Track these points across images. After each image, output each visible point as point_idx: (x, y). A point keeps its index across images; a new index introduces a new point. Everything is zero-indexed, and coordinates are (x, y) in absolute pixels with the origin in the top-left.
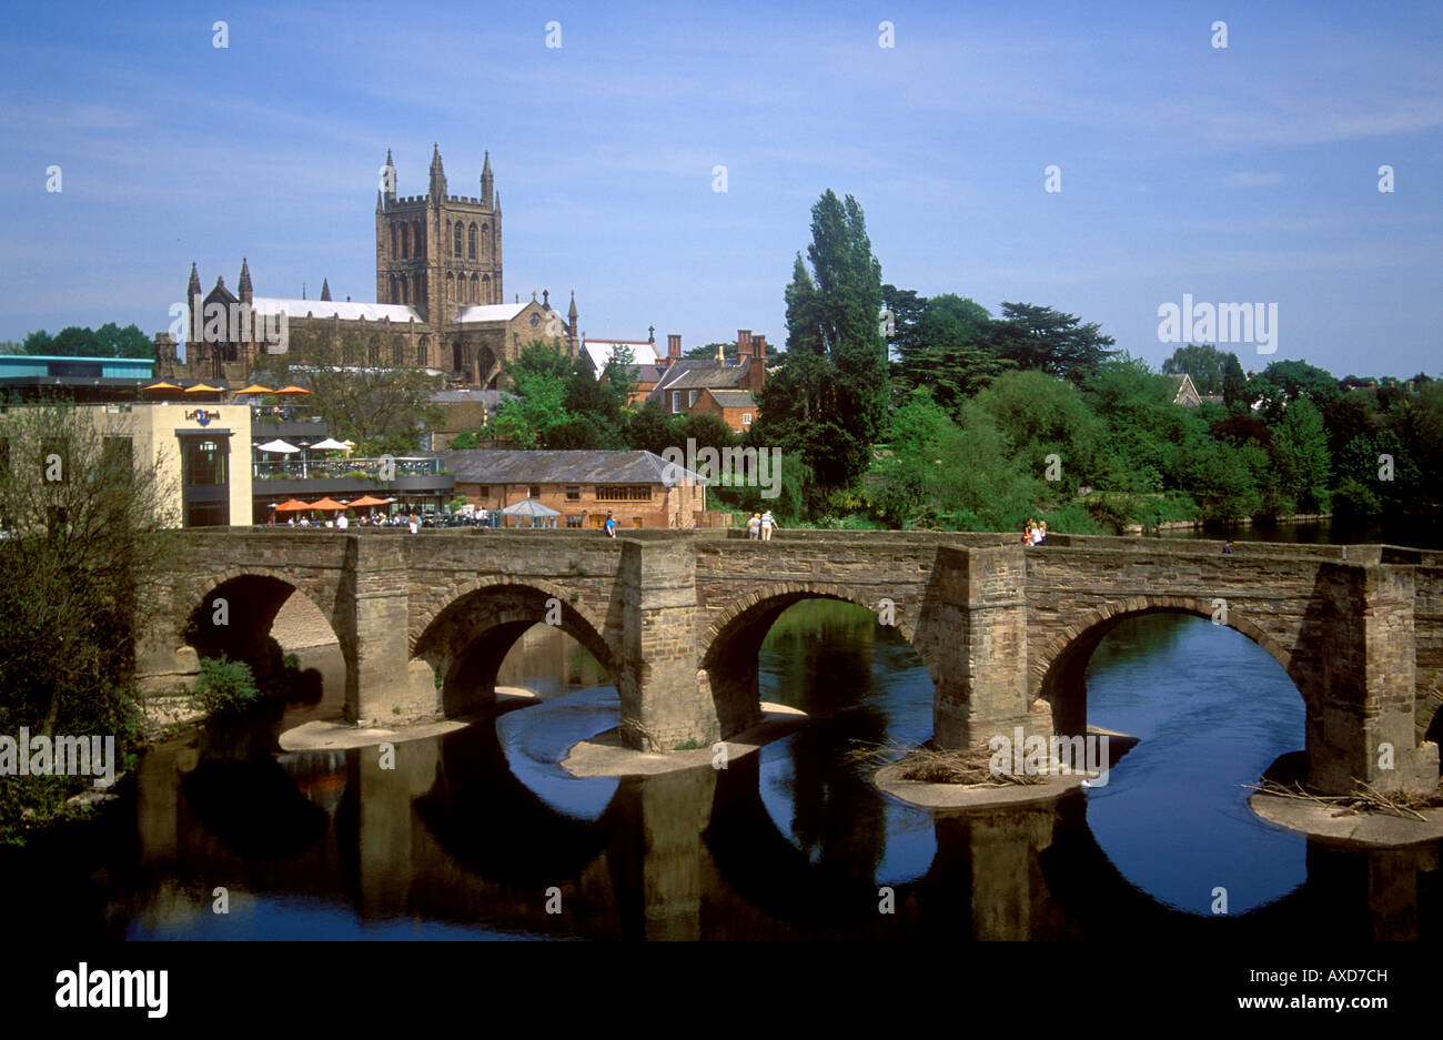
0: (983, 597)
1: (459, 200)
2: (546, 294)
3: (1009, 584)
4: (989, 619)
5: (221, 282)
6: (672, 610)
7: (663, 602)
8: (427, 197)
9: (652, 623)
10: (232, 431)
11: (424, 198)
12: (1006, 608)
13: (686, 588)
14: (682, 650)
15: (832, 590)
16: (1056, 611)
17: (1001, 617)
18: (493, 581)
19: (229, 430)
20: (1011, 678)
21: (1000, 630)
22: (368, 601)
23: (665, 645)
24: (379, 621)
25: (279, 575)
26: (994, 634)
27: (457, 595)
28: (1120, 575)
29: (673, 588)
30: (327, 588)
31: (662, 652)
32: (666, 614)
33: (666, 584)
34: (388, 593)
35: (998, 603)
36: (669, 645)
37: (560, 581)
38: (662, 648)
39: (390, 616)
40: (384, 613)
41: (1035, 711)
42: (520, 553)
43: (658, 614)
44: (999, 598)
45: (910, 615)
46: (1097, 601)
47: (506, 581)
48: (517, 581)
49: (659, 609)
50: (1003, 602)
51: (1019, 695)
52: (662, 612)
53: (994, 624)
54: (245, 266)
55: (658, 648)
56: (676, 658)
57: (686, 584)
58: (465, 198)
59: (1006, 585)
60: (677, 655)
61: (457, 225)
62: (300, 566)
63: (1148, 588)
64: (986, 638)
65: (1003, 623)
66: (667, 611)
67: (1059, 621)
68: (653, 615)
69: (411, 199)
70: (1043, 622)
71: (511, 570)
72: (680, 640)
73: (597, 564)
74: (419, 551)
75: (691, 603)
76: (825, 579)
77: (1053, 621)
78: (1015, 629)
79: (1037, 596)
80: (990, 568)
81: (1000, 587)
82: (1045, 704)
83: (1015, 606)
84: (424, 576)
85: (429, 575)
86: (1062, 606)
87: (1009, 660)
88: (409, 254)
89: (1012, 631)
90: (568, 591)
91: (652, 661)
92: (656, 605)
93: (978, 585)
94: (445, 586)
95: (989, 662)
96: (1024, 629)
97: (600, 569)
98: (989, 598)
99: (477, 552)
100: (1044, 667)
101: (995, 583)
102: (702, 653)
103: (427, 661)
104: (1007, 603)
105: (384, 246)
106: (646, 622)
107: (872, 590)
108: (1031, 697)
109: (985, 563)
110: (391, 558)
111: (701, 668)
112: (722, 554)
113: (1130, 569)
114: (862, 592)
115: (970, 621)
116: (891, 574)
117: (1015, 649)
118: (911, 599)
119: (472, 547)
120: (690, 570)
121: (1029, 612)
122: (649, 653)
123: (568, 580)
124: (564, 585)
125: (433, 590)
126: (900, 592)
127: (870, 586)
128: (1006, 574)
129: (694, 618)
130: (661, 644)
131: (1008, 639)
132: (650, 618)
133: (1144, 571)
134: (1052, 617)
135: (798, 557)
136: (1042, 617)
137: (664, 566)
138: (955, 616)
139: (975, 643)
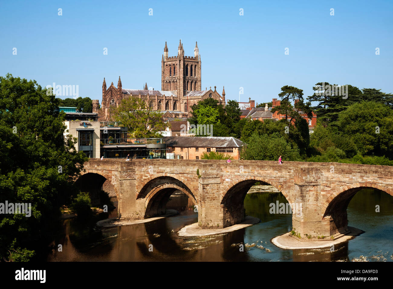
0: (306, 182)
1: (188, 57)
2: (215, 87)
3: (315, 178)
4: (308, 189)
5: (112, 84)
6: (212, 185)
7: (210, 182)
8: (177, 56)
9: (206, 189)
10: (94, 129)
11: (177, 57)
12: (314, 186)
14: (215, 197)
15: (260, 179)
16: (330, 187)
17: (312, 189)
19: (93, 129)
20: (315, 208)
21: (311, 193)
22: (124, 181)
23: (210, 196)
24: (127, 187)
25: (100, 173)
26: (309, 194)
27: (150, 179)
28: (351, 176)
29: (212, 178)
30: (113, 177)
31: (209, 198)
32: (210, 186)
33: (211, 177)
34: (129, 178)
35: (311, 184)
36: (211, 196)
37: (180, 175)
38: (209, 197)
39: (130, 186)
40: (129, 185)
41: (324, 220)
42: (169, 166)
43: (208, 186)
44: (311, 183)
45: (285, 187)
46: (343, 184)
47: (164, 175)
48: (168, 175)
49: (208, 184)
50: (313, 184)
51: (318, 214)
52: (209, 185)
53: (310, 191)
54: (120, 79)
55: (208, 196)
56: (214, 200)
57: (217, 177)
58: (189, 57)
59: (314, 178)
60: (214, 199)
61: (187, 65)
62: (105, 170)
63: (360, 180)
64: (307, 195)
65: (312, 191)
67: (332, 190)
68: (206, 186)
69: (173, 57)
70: (326, 191)
71: (166, 172)
72: (215, 194)
73: (191, 170)
74: (139, 166)
75: (219, 182)
76: (259, 175)
77: (329, 190)
78: (317, 192)
79: (324, 182)
80: (308, 173)
81: (312, 179)
82: (328, 217)
83: (317, 185)
84: (141, 173)
85: (142, 173)
86: (332, 185)
87: (315, 203)
88: (172, 75)
89: (315, 193)
90: (183, 178)
91: (206, 200)
92: (207, 183)
93: (304, 178)
94: (147, 176)
95: (308, 203)
96: (320, 193)
97: (192, 171)
98: (308, 183)
99: (156, 166)
100: (327, 205)
101: (310, 178)
102: (221, 199)
103: (142, 200)
104: (314, 184)
105: (164, 73)
106: (204, 188)
107: (273, 180)
108: (323, 215)
109: (307, 171)
110: (131, 168)
111: (221, 203)
112: (228, 167)
113: (354, 174)
114: (270, 180)
115: (301, 190)
116: (279, 174)
117: (317, 199)
118: (285, 182)
119: (155, 165)
120: (218, 172)
121: (322, 187)
122: (205, 198)
123: (183, 175)
124: (182, 176)
125: (144, 177)
126: (282, 180)
127: (272, 178)
128: (314, 175)
129: (219, 187)
130: (209, 195)
131: (315, 196)
132: (205, 187)
133: (359, 175)
134: (329, 189)
135: (251, 169)
136: (326, 189)
137: (209, 171)
138: (297, 188)
139: (303, 197)
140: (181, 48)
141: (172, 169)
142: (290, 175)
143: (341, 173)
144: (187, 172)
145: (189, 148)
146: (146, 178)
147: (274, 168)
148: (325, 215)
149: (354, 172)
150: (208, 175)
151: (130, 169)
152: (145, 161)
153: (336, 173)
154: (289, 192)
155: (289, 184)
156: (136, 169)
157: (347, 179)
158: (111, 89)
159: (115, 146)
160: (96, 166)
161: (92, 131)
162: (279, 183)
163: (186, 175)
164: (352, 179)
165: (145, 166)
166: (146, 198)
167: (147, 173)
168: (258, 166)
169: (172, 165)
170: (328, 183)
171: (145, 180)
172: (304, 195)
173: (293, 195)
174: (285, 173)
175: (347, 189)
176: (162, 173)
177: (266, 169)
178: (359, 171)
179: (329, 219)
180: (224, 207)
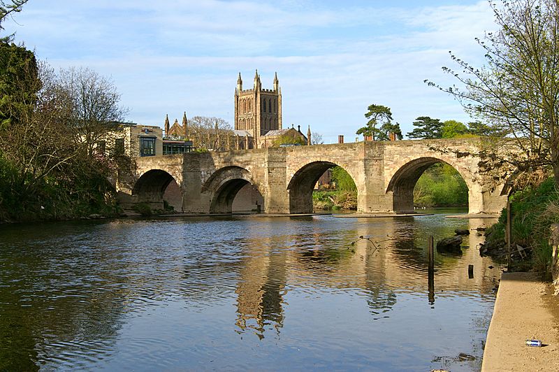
0: (369, 156)
1: (266, 91)
2: (299, 127)
3: (378, 153)
4: (371, 163)
5: (176, 121)
6: (278, 169)
9: (271, 173)
10: (157, 137)
11: (252, 90)
12: (377, 160)
14: (281, 182)
15: (326, 160)
16: (393, 161)
17: (376, 163)
18: (226, 165)
19: (155, 136)
20: (378, 183)
21: (375, 167)
24: (191, 180)
25: (163, 168)
26: (372, 168)
27: (215, 171)
28: (412, 148)
29: (278, 162)
34: (194, 170)
36: (277, 180)
37: (246, 163)
39: (194, 178)
41: (388, 195)
43: (273, 170)
44: (375, 157)
45: (350, 166)
46: (405, 157)
47: (230, 164)
48: (234, 164)
49: (273, 168)
51: (382, 189)
52: (275, 169)
53: (373, 165)
54: (185, 115)
56: (279, 184)
57: (283, 161)
58: (268, 90)
62: (169, 165)
65: (375, 165)
67: (395, 163)
69: (248, 90)
71: (231, 161)
72: (281, 179)
73: (257, 157)
74: (204, 157)
75: (285, 167)
76: (324, 156)
79: (387, 156)
80: (372, 147)
81: (375, 153)
82: (391, 193)
83: (380, 160)
85: (207, 165)
86: (395, 159)
87: (378, 177)
88: (247, 111)
89: (379, 168)
90: (248, 166)
91: (271, 185)
93: (367, 152)
95: (371, 177)
96: (384, 167)
98: (371, 157)
100: (390, 179)
101: (373, 152)
102: (288, 183)
103: (207, 194)
104: (377, 158)
105: (237, 109)
106: (269, 172)
108: (386, 189)
111: (288, 189)
112: (293, 151)
114: (335, 160)
115: (365, 164)
116: (344, 153)
117: (380, 173)
118: (350, 161)
120: (284, 156)
121: (385, 161)
122: (270, 182)
126: (347, 159)
127: (338, 158)
128: (377, 149)
129: (285, 172)
130: (274, 180)
131: (378, 170)
132: (271, 171)
133: (419, 146)
134: (392, 163)
135: (317, 150)
136: (389, 163)
137: (275, 154)
138: (361, 163)
139: (366, 171)
140: (258, 80)
142: (355, 153)
143: (403, 146)
144: (253, 159)
148: (388, 190)
150: (274, 159)
151: (194, 161)
154: (354, 170)
155: (354, 161)
156: (201, 161)
157: (408, 151)
158: (176, 126)
161: (154, 139)
162: (345, 162)
164: (413, 151)
166: (211, 192)
170: (391, 157)
172: (367, 169)
173: (358, 173)
175: (407, 162)
176: (228, 162)
180: (290, 193)
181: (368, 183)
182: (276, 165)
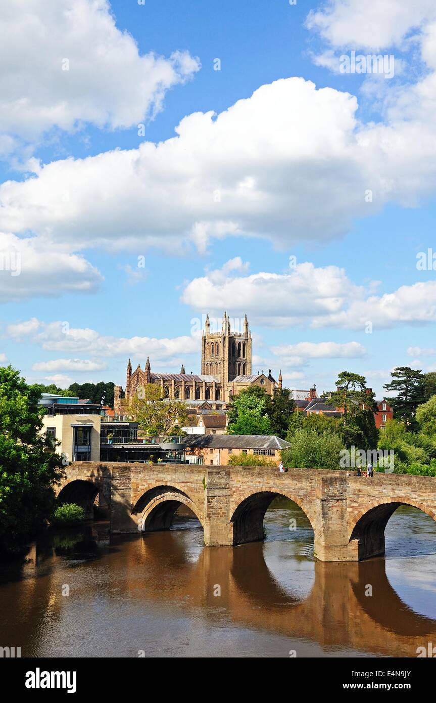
0: (327, 495)
1: (235, 334)
2: (270, 371)
3: (339, 491)
4: (331, 504)
5: (139, 367)
6: (219, 497)
7: (216, 494)
8: (221, 332)
9: (211, 502)
10: (93, 425)
12: (338, 500)
13: (226, 488)
14: (223, 513)
15: (277, 491)
16: (358, 502)
17: (336, 504)
18: (160, 484)
20: (340, 529)
21: (335, 509)
22: (116, 491)
24: (120, 499)
26: (332, 511)
27: (148, 489)
28: (381, 489)
29: (220, 488)
30: (104, 485)
31: (216, 514)
33: (218, 486)
34: (123, 488)
35: (334, 498)
36: (218, 511)
37: (183, 484)
38: (215, 512)
39: (124, 497)
40: (122, 495)
41: (351, 543)
42: (170, 473)
43: (214, 498)
44: (335, 496)
45: (305, 502)
46: (373, 499)
47: (164, 484)
48: (169, 484)
49: (214, 497)
50: (337, 498)
51: (344, 536)
52: (216, 498)
53: (333, 506)
54: (148, 360)
56: (221, 516)
57: (226, 487)
58: (237, 333)
59: (338, 491)
61: (233, 343)
63: (391, 494)
64: (330, 512)
65: (336, 506)
66: (217, 497)
67: (360, 506)
70: (353, 507)
71: (166, 480)
72: (223, 509)
73: (196, 478)
74: (135, 472)
75: (228, 494)
76: (275, 486)
77: (357, 507)
78: (342, 509)
79: (351, 496)
80: (331, 484)
81: (335, 491)
82: (356, 541)
83: (341, 500)
84: (137, 482)
85: (139, 481)
86: (360, 500)
87: (339, 522)
88: (214, 355)
89: (340, 510)
90: (186, 488)
91: (211, 517)
92: (213, 495)
93: (325, 490)
94: (144, 485)
95: (330, 522)
96: (346, 509)
97: (197, 480)
98: (330, 496)
99: (155, 473)
100: (354, 525)
101: (334, 490)
102: (231, 515)
103: (138, 515)
104: (339, 498)
105: (205, 352)
106: (209, 502)
107: (292, 492)
108: (349, 537)
109: (329, 482)
110: (125, 474)
111: (231, 521)
112: (239, 475)
113: (385, 486)
114: (288, 492)
115: (322, 505)
116: (299, 485)
117: (342, 517)
118: (306, 496)
119: (154, 471)
120: (227, 482)
121: (348, 502)
122: (210, 514)
123: (186, 484)
124: (184, 486)
125: (140, 487)
126: (302, 493)
127: (291, 490)
128: (338, 486)
129: (229, 501)
130: (215, 510)
131: (339, 513)
132: (211, 500)
133: (390, 487)
134: (357, 505)
135: (266, 477)
136: (352, 505)
137: (216, 479)
138: (319, 503)
139: (324, 514)
141: (174, 477)
142: (311, 486)
143: (370, 485)
144: (191, 480)
145: (221, 449)
146: (143, 487)
147: (293, 477)
148: (352, 538)
149: (385, 484)
150: (215, 485)
151: (124, 476)
152: (143, 467)
153: (365, 485)
154: (310, 508)
155: (311, 497)
156: (132, 475)
157: (377, 493)
158: (138, 372)
159: (121, 447)
160: (85, 472)
161: (91, 428)
162: (300, 496)
163: (190, 484)
164: (382, 492)
165: (143, 472)
166: (143, 513)
167: (144, 482)
168: (274, 475)
169: (174, 471)
170: (355, 497)
171: (142, 489)
172: (326, 511)
173: (315, 512)
174: (305, 484)
175: (376, 505)
176: (162, 481)
177: (284, 478)
178: (390, 482)
179: (357, 543)
180: (234, 526)
181: (326, 529)
182: (217, 492)
